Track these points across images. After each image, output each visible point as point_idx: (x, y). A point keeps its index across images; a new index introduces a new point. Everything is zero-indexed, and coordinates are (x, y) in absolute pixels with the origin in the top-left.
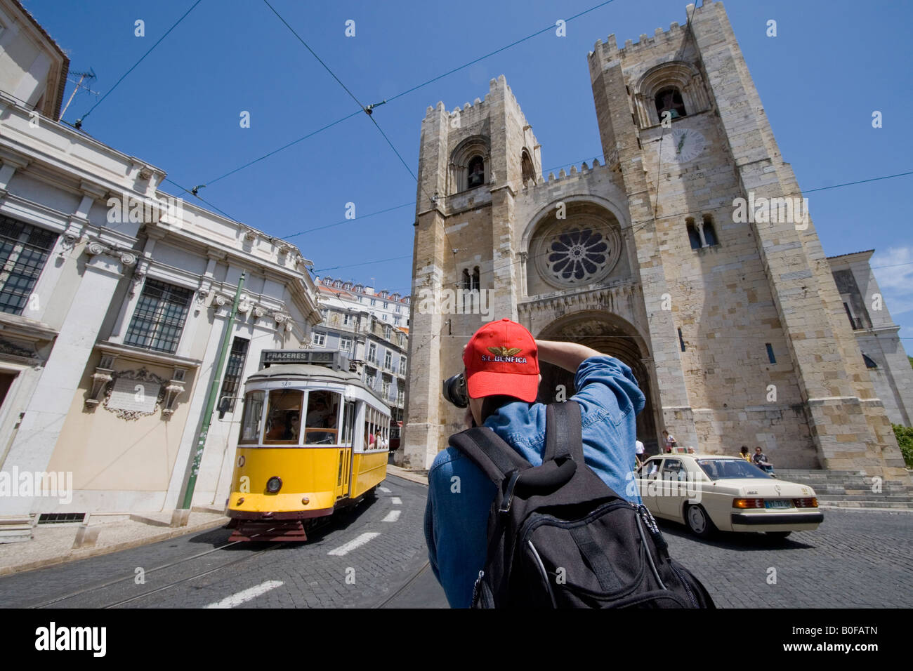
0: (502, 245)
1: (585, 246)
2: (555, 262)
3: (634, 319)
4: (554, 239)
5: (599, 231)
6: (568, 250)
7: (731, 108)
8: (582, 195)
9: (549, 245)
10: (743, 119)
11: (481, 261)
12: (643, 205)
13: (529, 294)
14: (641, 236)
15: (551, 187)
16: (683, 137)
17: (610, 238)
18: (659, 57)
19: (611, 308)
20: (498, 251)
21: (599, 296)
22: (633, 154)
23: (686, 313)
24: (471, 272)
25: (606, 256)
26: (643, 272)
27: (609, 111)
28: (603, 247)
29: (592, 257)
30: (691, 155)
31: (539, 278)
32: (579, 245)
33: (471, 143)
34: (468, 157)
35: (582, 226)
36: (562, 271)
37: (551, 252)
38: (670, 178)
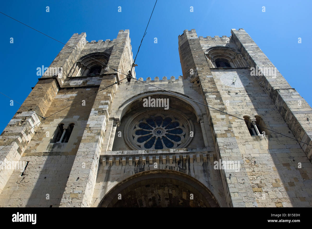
0: (101, 107)
1: (166, 129)
2: (140, 136)
3: (208, 183)
4: (142, 120)
5: (177, 121)
6: (152, 129)
9: (137, 123)
11: (78, 120)
12: (216, 99)
13: (114, 149)
14: (216, 116)
17: (185, 126)
18: (217, 44)
19: (188, 171)
20: (95, 110)
21: (178, 158)
23: (255, 182)
24: (65, 127)
25: (182, 137)
26: (219, 140)
27: (191, 54)
28: (180, 131)
29: (170, 136)
30: (241, 85)
31: (124, 144)
32: (161, 127)
33: (96, 56)
34: (91, 64)
35: (165, 115)
36: (145, 142)
37: (138, 128)
38: (230, 94)
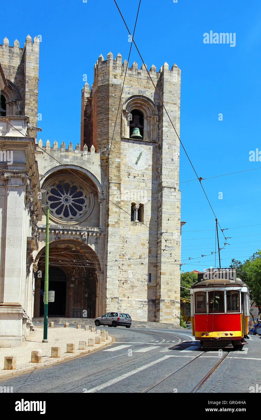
1: (72, 197)
2: (52, 202)
3: (97, 250)
4: (53, 185)
5: (82, 190)
6: (61, 196)
7: (168, 150)
8: (81, 168)
10: (170, 160)
15: (62, 154)
16: (141, 154)
17: (88, 197)
19: (86, 242)
22: (117, 156)
25: (84, 208)
26: (110, 229)
27: (109, 118)
28: (82, 202)
29: (75, 206)
30: (142, 167)
32: (68, 195)
36: (56, 209)
37: (51, 194)
38: (129, 176)
